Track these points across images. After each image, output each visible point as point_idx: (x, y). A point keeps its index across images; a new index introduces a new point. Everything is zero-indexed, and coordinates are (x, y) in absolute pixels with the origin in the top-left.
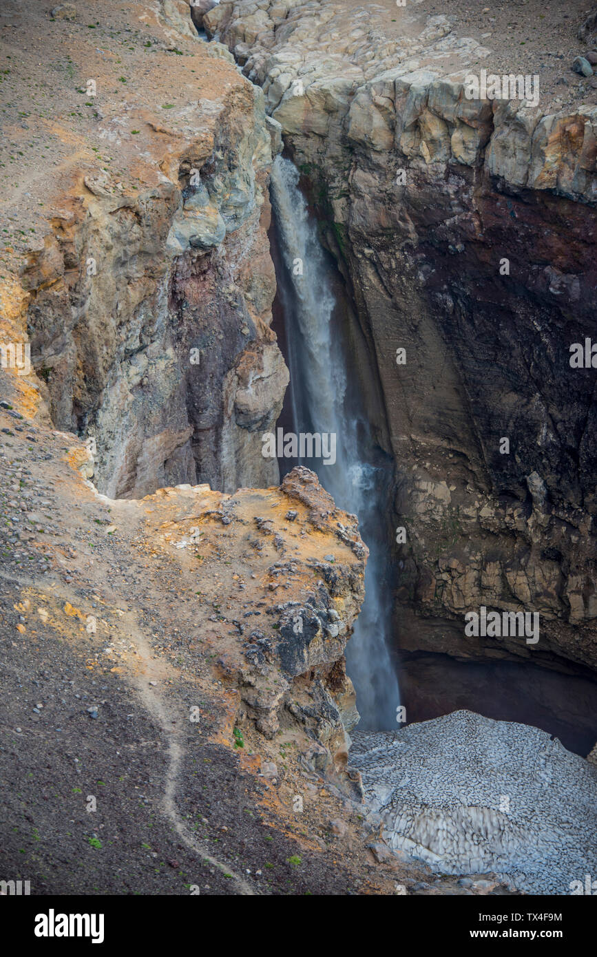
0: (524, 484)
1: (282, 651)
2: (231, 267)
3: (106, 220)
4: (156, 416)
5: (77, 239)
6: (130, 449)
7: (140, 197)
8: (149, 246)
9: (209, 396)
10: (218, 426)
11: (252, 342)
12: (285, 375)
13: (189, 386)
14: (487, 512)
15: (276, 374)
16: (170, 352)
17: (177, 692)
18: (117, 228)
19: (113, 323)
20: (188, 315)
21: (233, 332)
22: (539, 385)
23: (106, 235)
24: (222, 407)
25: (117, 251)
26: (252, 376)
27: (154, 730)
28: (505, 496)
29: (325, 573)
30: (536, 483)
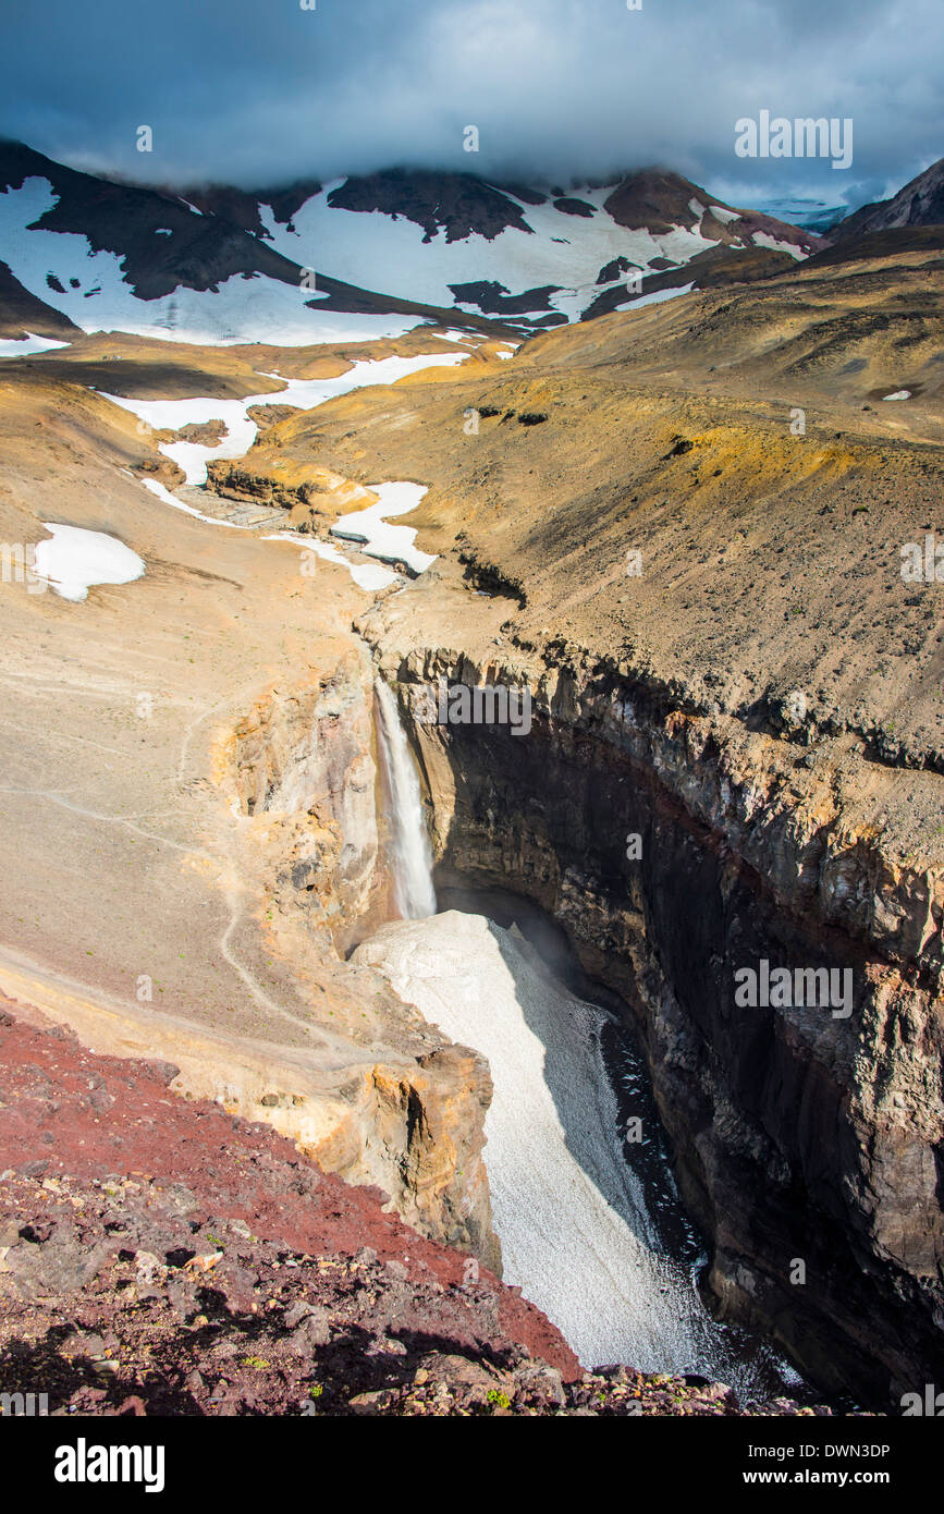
0: (486, 814)
1: (294, 878)
2: (348, 724)
3: (284, 704)
4: (311, 786)
5: (267, 712)
6: (299, 800)
7: (299, 695)
8: (303, 714)
9: (338, 778)
10: (343, 791)
11: (359, 755)
12: (374, 769)
13: (329, 774)
14: (472, 826)
15: (370, 769)
16: (319, 759)
17: (243, 896)
18: (288, 707)
19: (287, 747)
20: (328, 744)
21: (349, 751)
22: (489, 771)
23: (283, 711)
24: (344, 783)
25: (288, 716)
26: (358, 769)
27: (228, 912)
28: (479, 820)
29: (320, 846)
30: (490, 813)
